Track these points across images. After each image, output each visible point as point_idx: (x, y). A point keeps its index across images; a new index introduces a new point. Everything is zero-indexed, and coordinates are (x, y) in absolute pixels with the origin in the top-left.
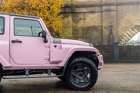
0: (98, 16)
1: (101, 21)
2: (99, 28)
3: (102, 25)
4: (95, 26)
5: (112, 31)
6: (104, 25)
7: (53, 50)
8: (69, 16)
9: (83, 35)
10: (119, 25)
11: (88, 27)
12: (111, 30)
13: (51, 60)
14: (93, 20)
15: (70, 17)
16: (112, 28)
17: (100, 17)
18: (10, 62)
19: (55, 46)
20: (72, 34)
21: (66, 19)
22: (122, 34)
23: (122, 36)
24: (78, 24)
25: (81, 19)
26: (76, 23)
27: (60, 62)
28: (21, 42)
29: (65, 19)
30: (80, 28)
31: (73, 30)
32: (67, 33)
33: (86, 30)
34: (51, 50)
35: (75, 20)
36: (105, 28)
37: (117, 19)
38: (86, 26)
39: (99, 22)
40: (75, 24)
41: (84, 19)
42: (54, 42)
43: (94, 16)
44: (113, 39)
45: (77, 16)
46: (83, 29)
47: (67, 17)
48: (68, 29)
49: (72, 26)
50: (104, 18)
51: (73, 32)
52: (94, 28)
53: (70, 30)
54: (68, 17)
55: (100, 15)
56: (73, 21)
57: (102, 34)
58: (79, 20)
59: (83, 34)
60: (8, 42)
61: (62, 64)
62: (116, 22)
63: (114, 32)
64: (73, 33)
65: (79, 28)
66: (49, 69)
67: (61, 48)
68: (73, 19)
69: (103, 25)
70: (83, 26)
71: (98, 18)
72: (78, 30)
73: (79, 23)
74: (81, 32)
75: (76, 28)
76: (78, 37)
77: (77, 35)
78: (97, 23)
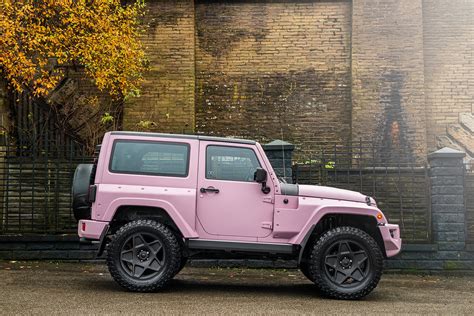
0: (331, 23)
1: (344, 50)
2: (332, 84)
3: (349, 69)
4: (311, 71)
5: (400, 102)
6: (359, 67)
7: (280, 209)
8: (181, 15)
9: (248, 118)
10: (435, 71)
11: (279, 77)
12: (395, 97)
13: (275, 230)
14: (302, 42)
15: (185, 22)
16: (400, 87)
17: (337, 25)
18: (196, 229)
19: (286, 202)
20: (192, 108)
21: (164, 33)
22: (449, 119)
23: (448, 126)
24: (223, 59)
25: (241, 34)
26: (215, 53)
27: (294, 234)
28: (217, 191)
29: (159, 28)
30: (234, 78)
31: (197, 91)
32: (165, 102)
33: (266, 93)
34: (276, 209)
35: (211, 40)
36: (365, 82)
37: (425, 40)
38: (268, 70)
39: (333, 51)
40: (210, 58)
41: (260, 37)
42: (283, 193)
43: (307, 19)
44: (403, 142)
45: (224, 20)
46: (251, 86)
47: (172, 19)
48: (173, 83)
49: (192, 69)
50: (362, 32)
51: (197, 101)
52: (309, 81)
53: (185, 90)
54: (175, 22)
55: (341, 18)
56: (202, 41)
57: (347, 114)
58: (234, 39)
59: (250, 113)
60: (193, 192)
61: (296, 240)
62: (420, 54)
63: (411, 107)
64: (200, 106)
65: (230, 79)
67: (297, 205)
68: (200, 34)
69: (354, 66)
70: (252, 70)
71: (329, 31)
72: (223, 92)
73: (233, 54)
74: (239, 99)
75: (217, 79)
76: (226, 124)
77: (220, 113)
78: (322, 55)
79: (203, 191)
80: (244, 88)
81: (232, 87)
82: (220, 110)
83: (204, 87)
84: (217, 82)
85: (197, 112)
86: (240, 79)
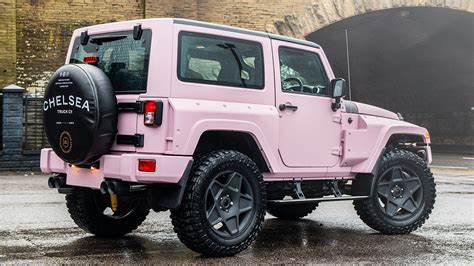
1: (139, 6)
4: (113, 21)
7: (350, 131)
13: (345, 157)
19: (350, 121)
20: (14, 48)
24: (40, 8)
26: (33, 3)
28: (294, 108)
30: (50, 24)
31: (18, 33)
34: (347, 131)
38: (79, 19)
39: (130, 7)
40: (28, 6)
46: (64, 32)
49: (14, 15)
51: (18, 42)
53: (8, 32)
59: (63, 53)
64: (21, 47)
65: (46, 24)
66: (335, 180)
67: (359, 125)
70: (65, 18)
72: (39, 35)
73: (49, 4)
74: (54, 42)
75: (35, 24)
76: (43, 62)
77: (38, 53)
78: (122, 10)
79: (282, 108)
80: (59, 32)
81: (49, 31)
82: (38, 50)
83: (24, 30)
84: (35, 27)
85: (17, 51)
86: (55, 25)
